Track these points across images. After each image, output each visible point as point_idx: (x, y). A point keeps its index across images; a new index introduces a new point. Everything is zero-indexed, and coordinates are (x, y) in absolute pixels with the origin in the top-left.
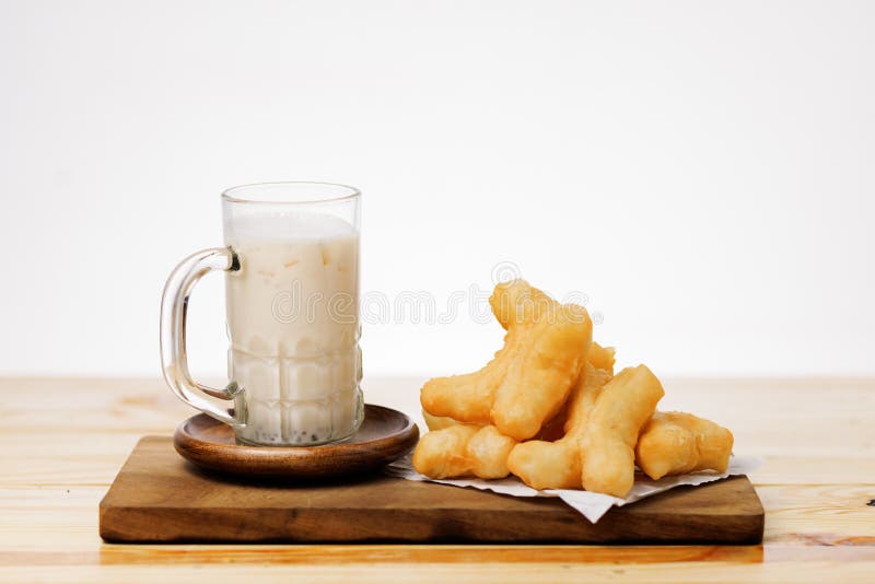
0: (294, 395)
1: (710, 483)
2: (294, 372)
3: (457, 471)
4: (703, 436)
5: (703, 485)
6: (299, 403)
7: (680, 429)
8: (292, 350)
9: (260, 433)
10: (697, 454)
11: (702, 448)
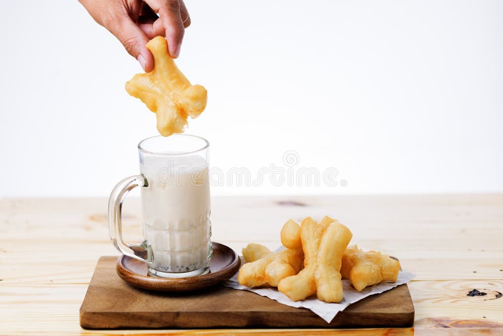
0: (178, 248)
1: (388, 291)
2: (177, 236)
3: (260, 283)
4: (384, 266)
5: (384, 292)
6: (181, 252)
7: (372, 264)
8: (176, 227)
9: (160, 266)
10: (381, 276)
11: (383, 273)
